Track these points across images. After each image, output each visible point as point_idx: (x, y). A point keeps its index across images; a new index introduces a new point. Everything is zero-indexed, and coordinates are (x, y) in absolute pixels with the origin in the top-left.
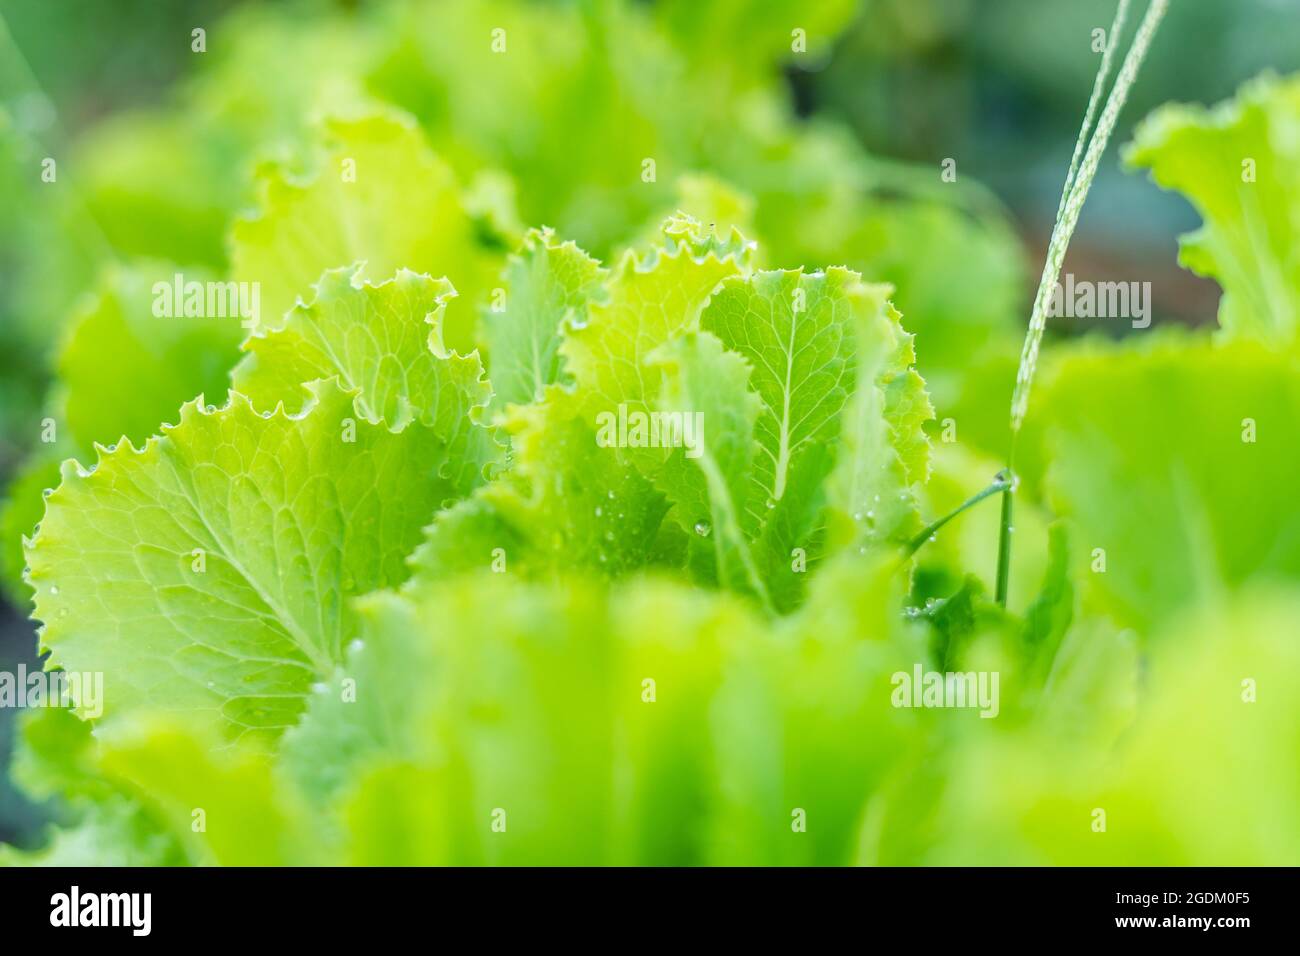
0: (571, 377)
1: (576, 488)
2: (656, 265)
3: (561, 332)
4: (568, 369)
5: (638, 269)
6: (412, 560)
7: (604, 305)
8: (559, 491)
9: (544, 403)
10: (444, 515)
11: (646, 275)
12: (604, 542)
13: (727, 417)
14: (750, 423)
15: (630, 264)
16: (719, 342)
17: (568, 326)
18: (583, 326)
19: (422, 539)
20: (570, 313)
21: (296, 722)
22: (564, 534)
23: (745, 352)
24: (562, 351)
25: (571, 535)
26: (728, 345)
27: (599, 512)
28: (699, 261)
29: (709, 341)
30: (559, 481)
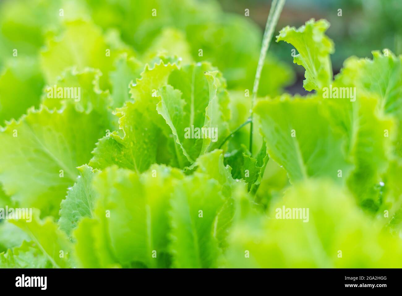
0: (133, 99)
1: (136, 128)
2: (154, 67)
3: (129, 87)
4: (132, 97)
5: (149, 69)
6: (92, 152)
7: (140, 80)
8: (132, 130)
9: (126, 106)
10: (100, 140)
11: (152, 70)
12: (145, 142)
13: (176, 108)
14: (182, 108)
15: (147, 67)
16: (172, 87)
17: (131, 86)
18: (135, 85)
19: (95, 146)
20: (132, 82)
21: (65, 198)
22: (134, 142)
23: (180, 89)
24: (130, 92)
25: (135, 142)
26: (175, 88)
27: (143, 134)
28: (166, 66)
29: (169, 87)
30: (131, 127)
